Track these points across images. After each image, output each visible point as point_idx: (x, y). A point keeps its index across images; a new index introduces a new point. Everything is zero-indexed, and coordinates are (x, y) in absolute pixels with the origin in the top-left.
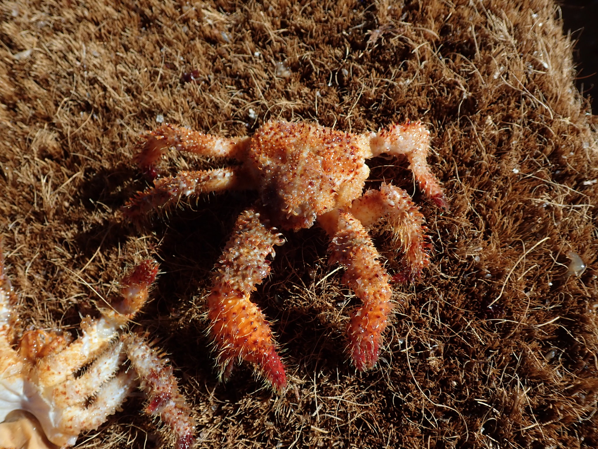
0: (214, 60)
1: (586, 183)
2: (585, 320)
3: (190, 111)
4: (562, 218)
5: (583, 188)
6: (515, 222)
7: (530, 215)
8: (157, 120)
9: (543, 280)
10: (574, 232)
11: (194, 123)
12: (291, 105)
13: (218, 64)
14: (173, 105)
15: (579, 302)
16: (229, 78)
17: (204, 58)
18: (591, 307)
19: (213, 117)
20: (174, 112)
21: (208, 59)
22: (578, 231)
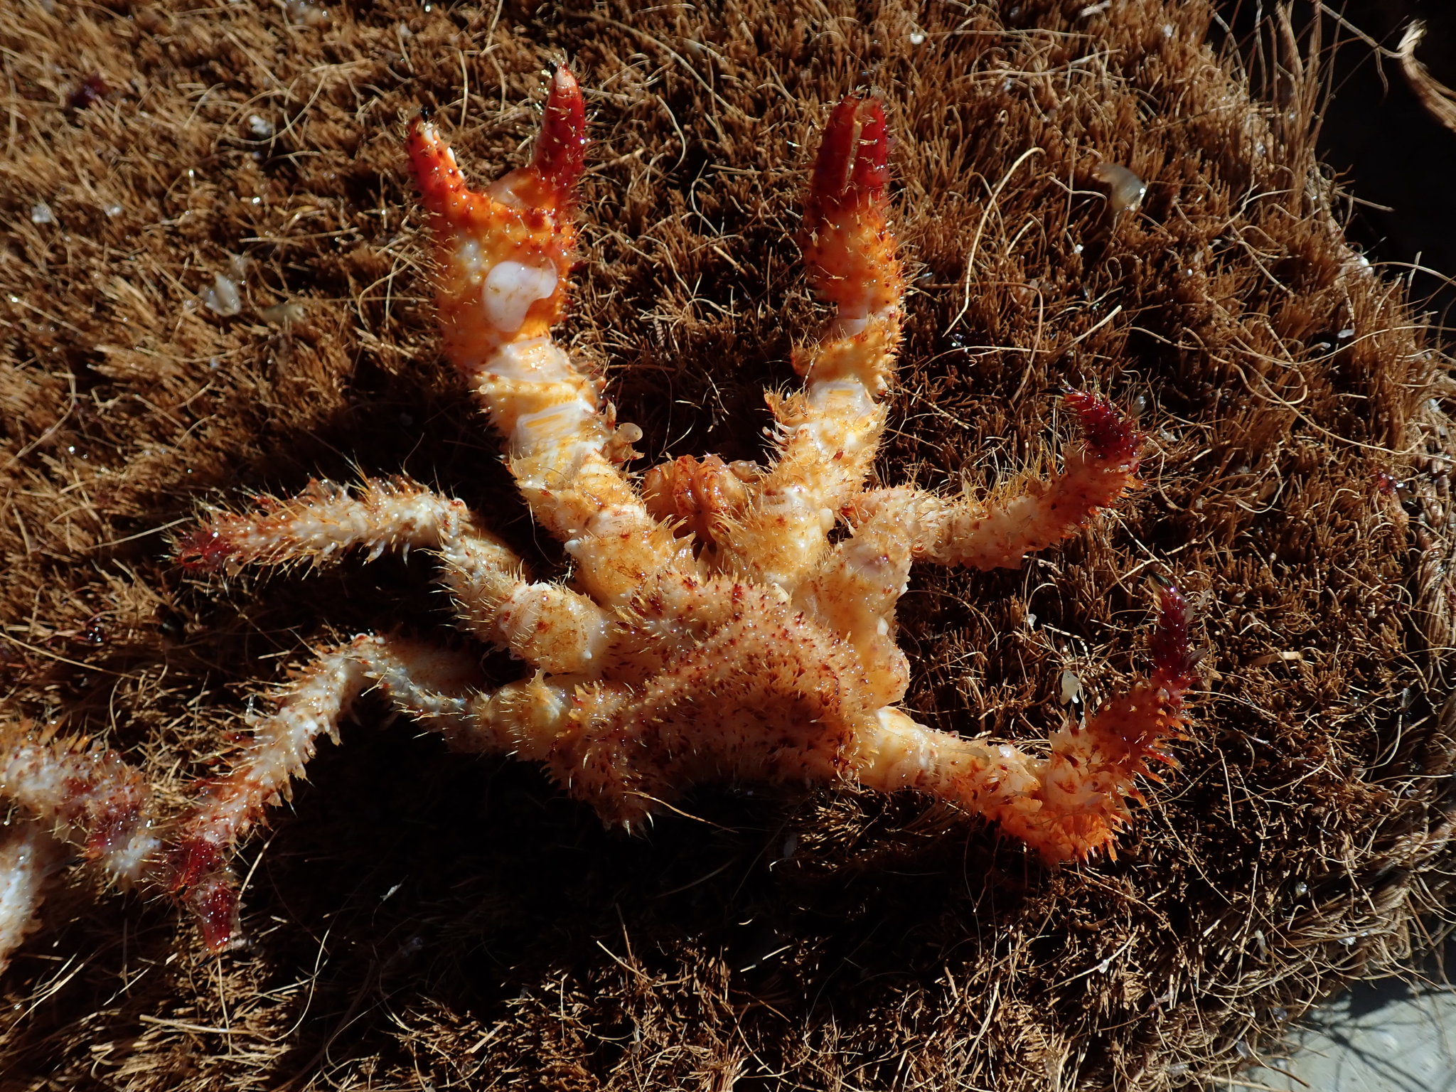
0: (134, 45)
1: (1086, 12)
2: (1185, 298)
3: (110, 172)
4: (1056, 101)
5: (1083, 24)
6: (952, 148)
7: (981, 122)
8: (36, 219)
9: (1061, 250)
10: (1095, 121)
11: (127, 194)
12: (344, 72)
13: (149, 48)
14: (62, 171)
15: (1158, 264)
16: (182, 69)
17: (111, 50)
18: (1188, 264)
19: (167, 165)
20: (68, 185)
21: (122, 47)
22: (1105, 115)
